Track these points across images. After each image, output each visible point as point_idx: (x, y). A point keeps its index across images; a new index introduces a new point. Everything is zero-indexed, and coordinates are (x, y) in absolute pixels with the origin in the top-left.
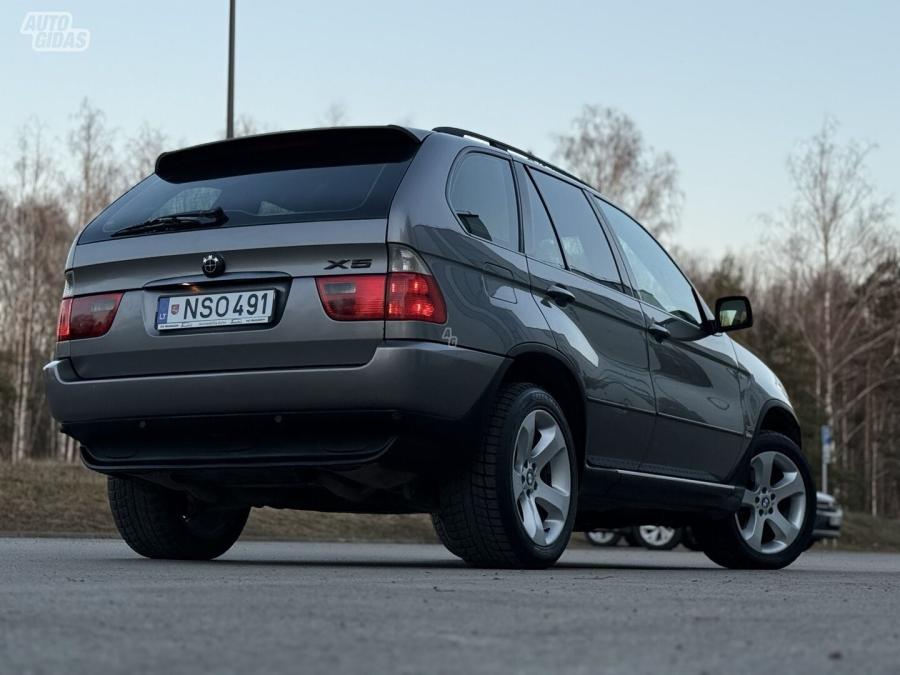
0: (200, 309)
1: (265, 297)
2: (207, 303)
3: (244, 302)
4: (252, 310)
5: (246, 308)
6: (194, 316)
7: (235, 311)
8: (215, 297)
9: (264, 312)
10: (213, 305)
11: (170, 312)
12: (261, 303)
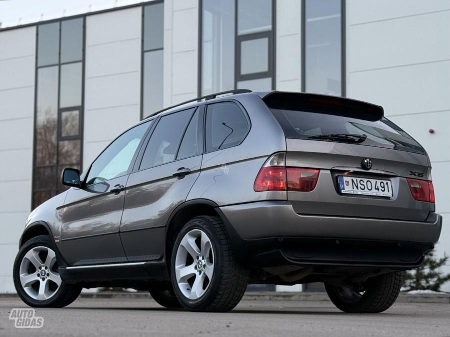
0: (359, 185)
1: (387, 183)
2: (362, 182)
3: (378, 185)
4: (383, 189)
5: (380, 188)
6: (358, 188)
7: (376, 189)
8: (365, 180)
9: (389, 191)
10: (365, 184)
11: (345, 185)
12: (386, 186)
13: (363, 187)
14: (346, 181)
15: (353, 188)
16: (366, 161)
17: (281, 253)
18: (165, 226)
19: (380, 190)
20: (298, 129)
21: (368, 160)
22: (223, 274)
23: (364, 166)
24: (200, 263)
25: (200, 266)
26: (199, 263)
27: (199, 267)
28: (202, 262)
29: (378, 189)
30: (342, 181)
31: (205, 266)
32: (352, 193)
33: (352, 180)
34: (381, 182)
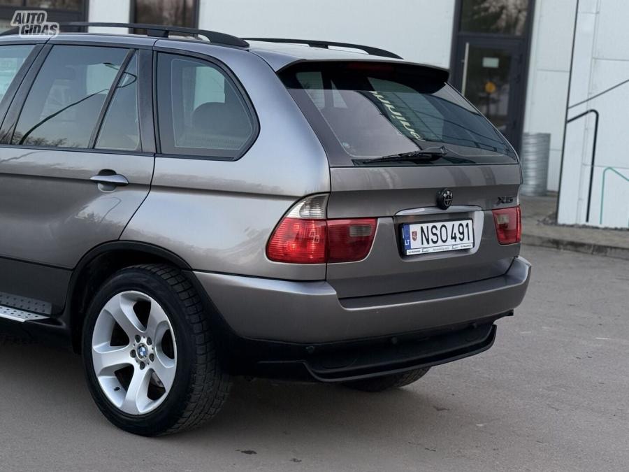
0: (431, 236)
1: (467, 225)
2: (434, 230)
3: (456, 230)
4: (462, 237)
5: (458, 235)
6: (428, 243)
7: (452, 238)
8: (439, 225)
13: (435, 239)
14: (413, 233)
15: (422, 244)
16: (445, 195)
17: (307, 366)
18: (74, 269)
19: (458, 239)
20: (347, 145)
21: (448, 192)
22: (193, 386)
23: (441, 204)
24: (143, 349)
25: (142, 354)
26: (139, 348)
27: (139, 355)
28: (146, 349)
29: (454, 238)
30: (408, 232)
31: (152, 357)
32: (421, 252)
33: (422, 228)
34: (461, 225)
